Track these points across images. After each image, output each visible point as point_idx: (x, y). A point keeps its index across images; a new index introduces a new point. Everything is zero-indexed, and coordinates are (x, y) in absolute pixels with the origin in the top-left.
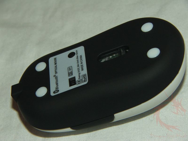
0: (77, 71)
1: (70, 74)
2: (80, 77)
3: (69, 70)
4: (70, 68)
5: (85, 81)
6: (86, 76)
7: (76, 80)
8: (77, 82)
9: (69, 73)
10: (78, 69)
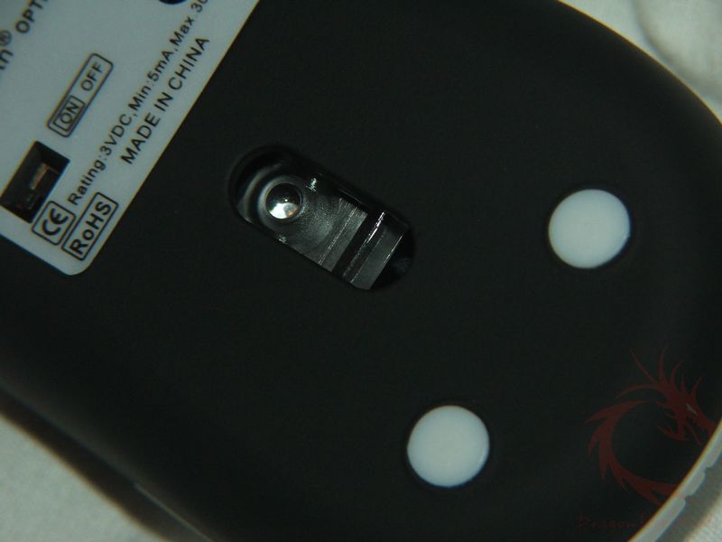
0: (105, 136)
1: (68, 114)
2: (82, 190)
3: (84, 77)
4: (94, 72)
5: (76, 249)
6: (107, 216)
7: (53, 195)
8: (46, 216)
9: (67, 97)
10: (117, 132)
